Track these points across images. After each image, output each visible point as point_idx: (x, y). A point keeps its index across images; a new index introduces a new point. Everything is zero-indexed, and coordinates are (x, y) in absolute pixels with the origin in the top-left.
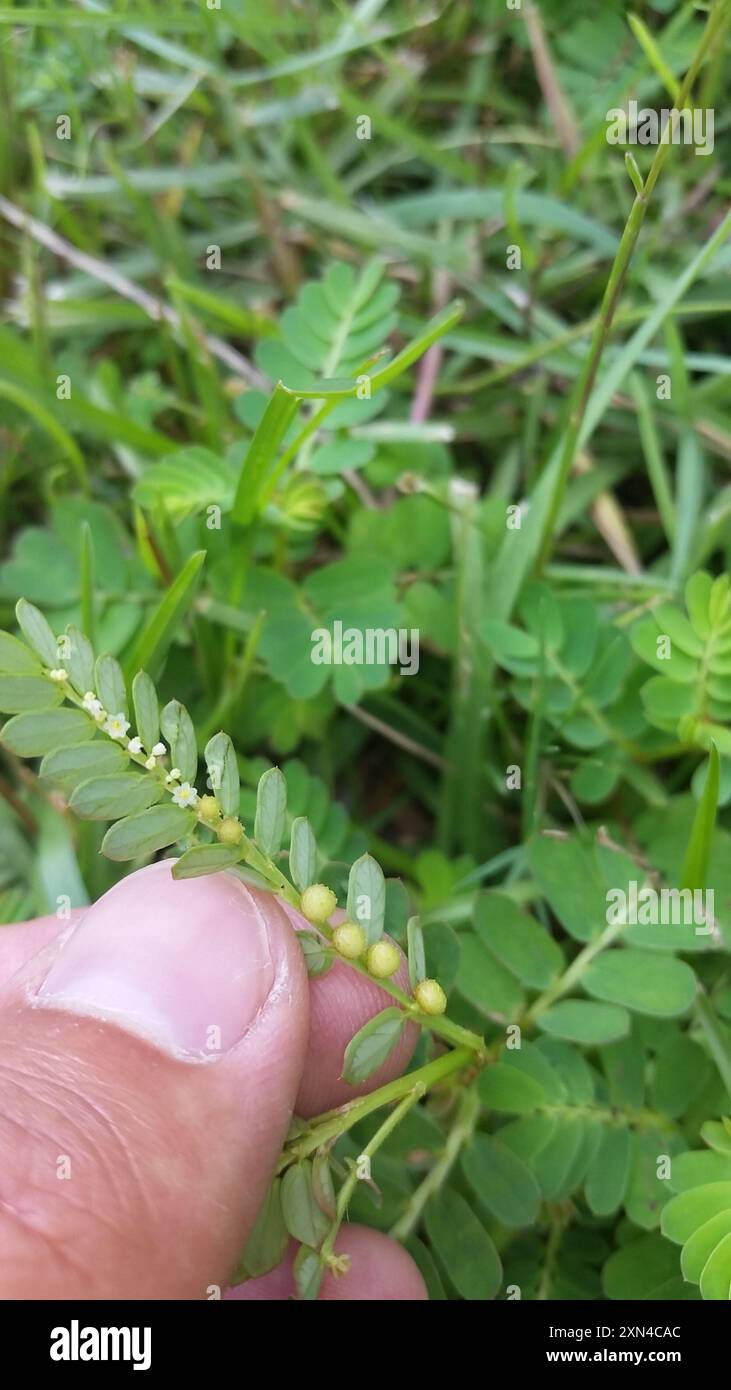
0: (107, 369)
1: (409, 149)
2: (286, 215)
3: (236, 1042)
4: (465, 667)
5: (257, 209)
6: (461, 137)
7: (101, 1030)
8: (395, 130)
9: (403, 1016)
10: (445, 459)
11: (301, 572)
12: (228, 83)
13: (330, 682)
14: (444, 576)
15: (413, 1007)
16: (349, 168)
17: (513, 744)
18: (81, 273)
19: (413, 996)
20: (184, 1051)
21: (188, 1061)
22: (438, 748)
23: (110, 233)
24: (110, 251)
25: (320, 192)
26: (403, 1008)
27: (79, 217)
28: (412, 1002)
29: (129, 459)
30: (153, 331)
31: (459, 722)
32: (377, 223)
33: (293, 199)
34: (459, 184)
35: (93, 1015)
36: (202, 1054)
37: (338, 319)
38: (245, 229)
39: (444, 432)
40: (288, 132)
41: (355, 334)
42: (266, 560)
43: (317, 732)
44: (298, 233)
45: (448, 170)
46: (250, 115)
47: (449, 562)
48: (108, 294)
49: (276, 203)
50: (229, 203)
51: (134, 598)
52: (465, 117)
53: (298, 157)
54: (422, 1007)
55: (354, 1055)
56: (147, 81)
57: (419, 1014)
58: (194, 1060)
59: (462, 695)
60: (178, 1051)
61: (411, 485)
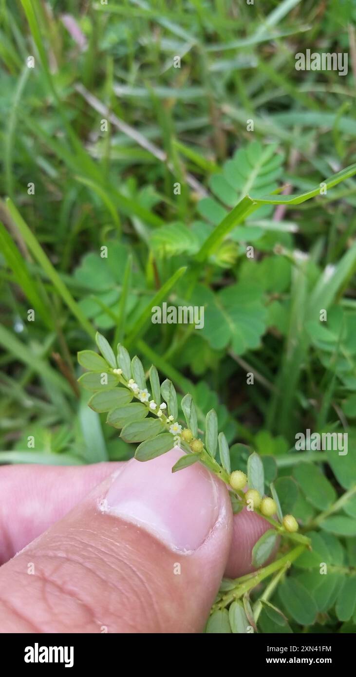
0: (132, 181)
1: (284, 89)
2: (223, 114)
3: (201, 545)
4: (292, 343)
5: (209, 111)
6: (307, 87)
7: (138, 532)
8: (280, 79)
9: (276, 533)
10: (290, 240)
11: (217, 288)
12: (205, 50)
13: (230, 344)
14: (285, 297)
15: (281, 529)
16: (254, 95)
17: (312, 385)
18: (123, 134)
19: (281, 523)
20: (176, 547)
21: (178, 553)
22: (272, 381)
23: (137, 116)
24: (136, 125)
25: (240, 105)
26: (277, 529)
27: (125, 106)
28: (280, 526)
29: (139, 226)
30: (156, 164)
31: (285, 370)
32: (268, 123)
33: (229, 109)
34: (305, 109)
35: (133, 523)
36: (185, 550)
37: (252, 167)
38: (202, 121)
39: (291, 227)
40: (227, 75)
41: (261, 176)
42: (201, 280)
43: (215, 366)
44: (227, 124)
45: (300, 102)
46: (213, 66)
47: (288, 290)
48: (135, 145)
49: (220, 110)
50: (194, 108)
51: (136, 292)
52: (311, 78)
53: (231, 88)
54: (286, 529)
55: (256, 553)
56: (167, 45)
57: (284, 532)
58: (181, 553)
59: (288, 357)
60: (173, 547)
61: (279, 252)
